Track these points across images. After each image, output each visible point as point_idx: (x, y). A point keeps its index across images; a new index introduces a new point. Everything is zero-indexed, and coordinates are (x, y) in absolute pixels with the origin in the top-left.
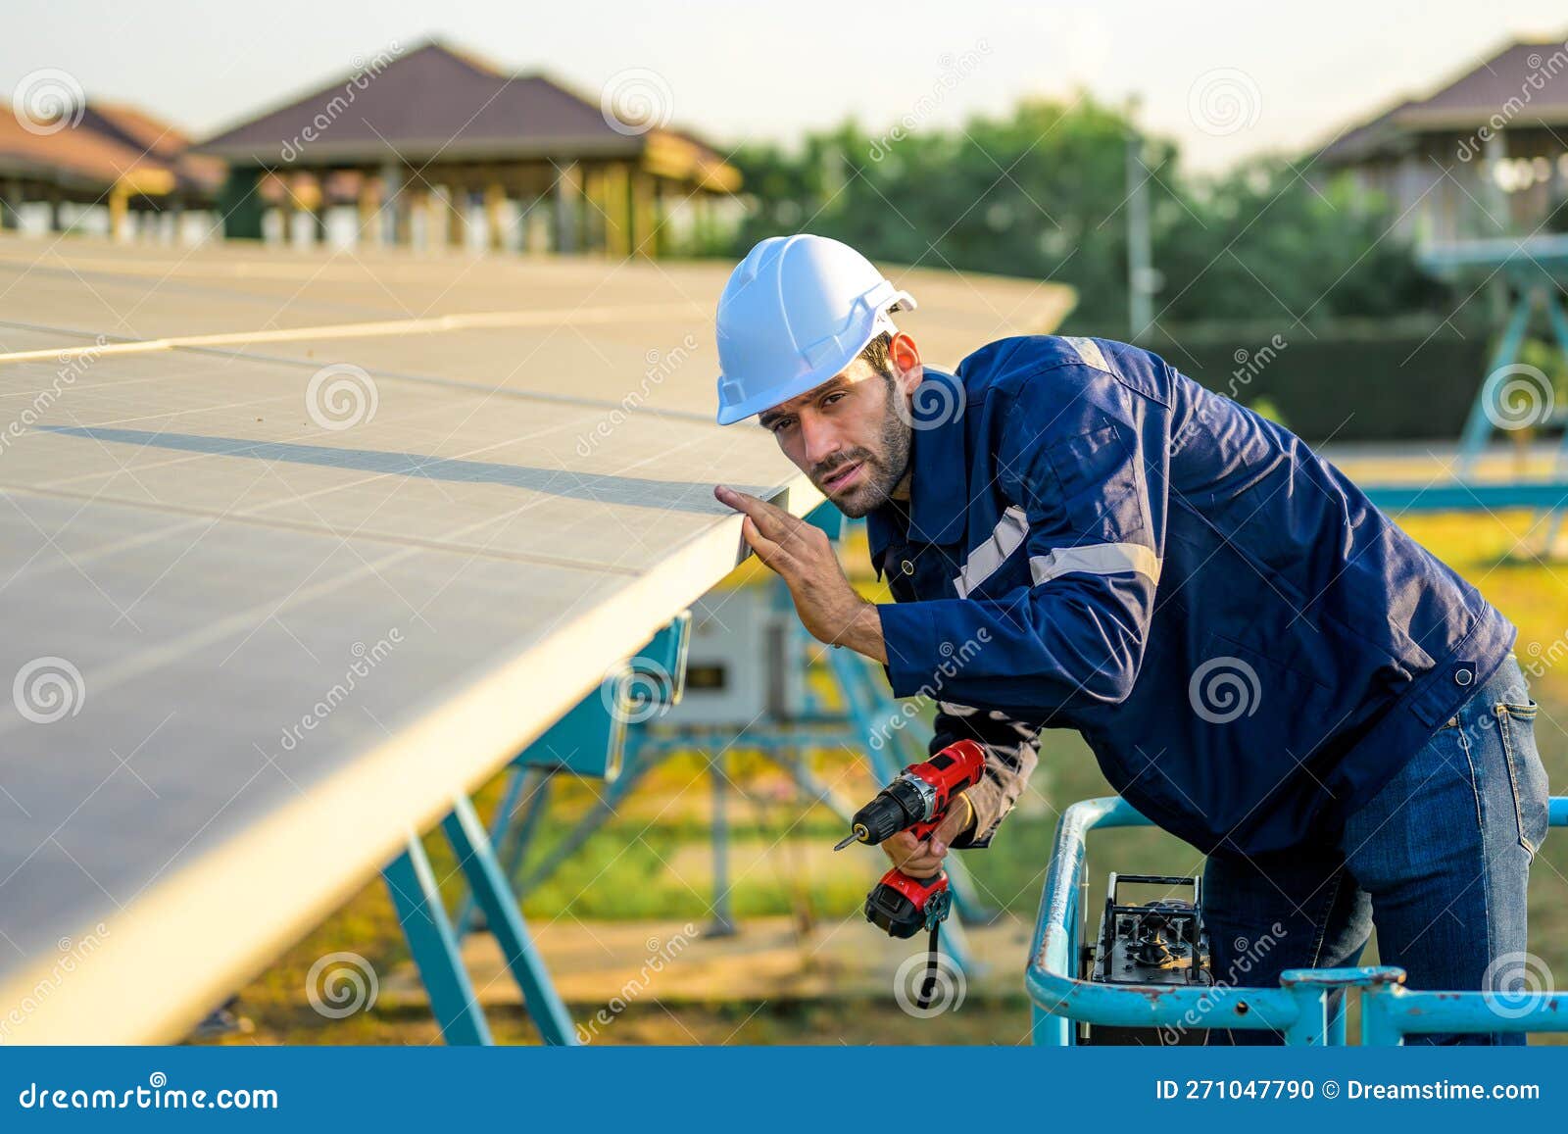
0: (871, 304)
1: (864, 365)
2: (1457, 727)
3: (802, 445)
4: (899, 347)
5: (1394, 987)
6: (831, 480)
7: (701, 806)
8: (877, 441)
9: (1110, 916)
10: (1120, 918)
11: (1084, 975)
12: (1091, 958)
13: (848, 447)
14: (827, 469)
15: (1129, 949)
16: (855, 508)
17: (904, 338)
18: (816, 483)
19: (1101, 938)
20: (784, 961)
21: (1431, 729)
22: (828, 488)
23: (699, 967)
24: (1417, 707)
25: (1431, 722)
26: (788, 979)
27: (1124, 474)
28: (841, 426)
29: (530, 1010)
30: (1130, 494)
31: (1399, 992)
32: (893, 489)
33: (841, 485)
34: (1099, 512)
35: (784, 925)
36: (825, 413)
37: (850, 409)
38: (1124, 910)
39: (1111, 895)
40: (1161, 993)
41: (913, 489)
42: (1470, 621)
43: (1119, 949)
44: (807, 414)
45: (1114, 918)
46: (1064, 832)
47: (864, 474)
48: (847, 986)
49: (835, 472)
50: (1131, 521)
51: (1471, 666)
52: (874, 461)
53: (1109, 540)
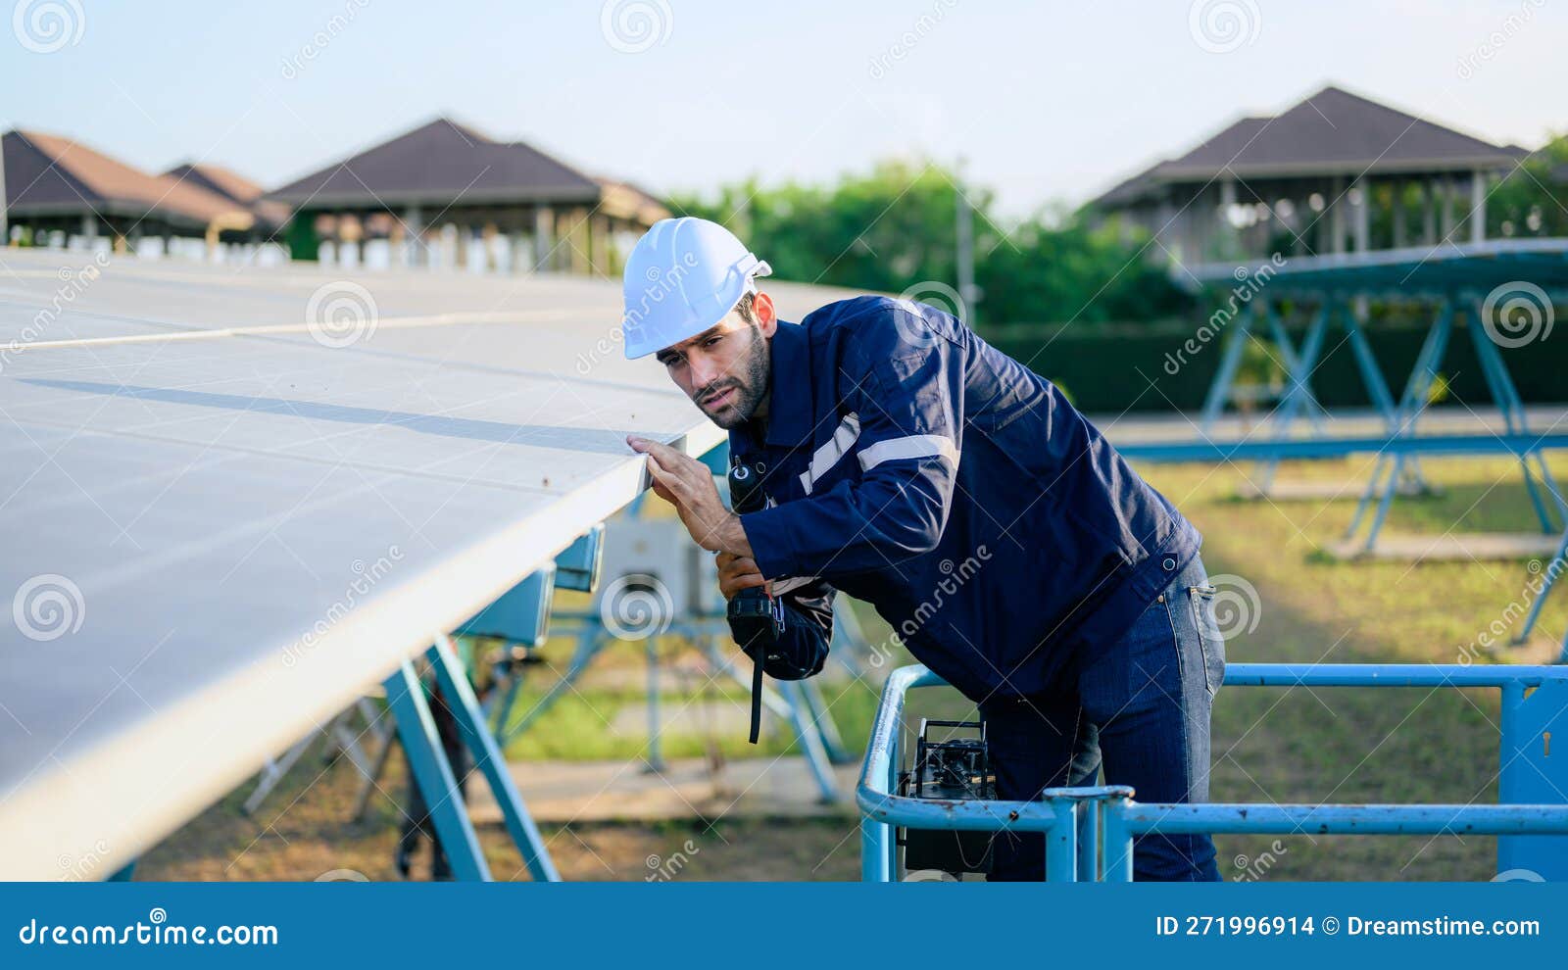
0: (742, 271)
1: (737, 316)
2: (1164, 602)
3: (689, 374)
4: (760, 302)
5: (1127, 800)
6: (709, 401)
7: (638, 677)
8: (745, 372)
9: (921, 750)
10: (930, 751)
11: (903, 793)
12: (908, 781)
13: (723, 377)
14: (708, 393)
15: (935, 774)
16: (727, 422)
17: (763, 295)
18: (698, 404)
19: (915, 767)
20: (700, 790)
21: (1147, 603)
22: (706, 407)
23: (637, 794)
24: (1137, 587)
25: (1147, 597)
26: (702, 804)
27: (931, 386)
28: (719, 361)
29: (509, 827)
30: (935, 400)
31: (1130, 804)
32: (755, 409)
33: (717, 405)
34: (913, 413)
35: (701, 764)
36: (706, 351)
37: (725, 349)
38: (931, 746)
39: (922, 734)
40: (954, 805)
41: (772, 406)
42: (1172, 525)
43: (929, 774)
44: (694, 352)
45: (925, 753)
46: (888, 689)
47: (735, 397)
48: (746, 809)
49: (713, 395)
50: (936, 420)
51: (1174, 557)
52: (742, 387)
53: (920, 433)
